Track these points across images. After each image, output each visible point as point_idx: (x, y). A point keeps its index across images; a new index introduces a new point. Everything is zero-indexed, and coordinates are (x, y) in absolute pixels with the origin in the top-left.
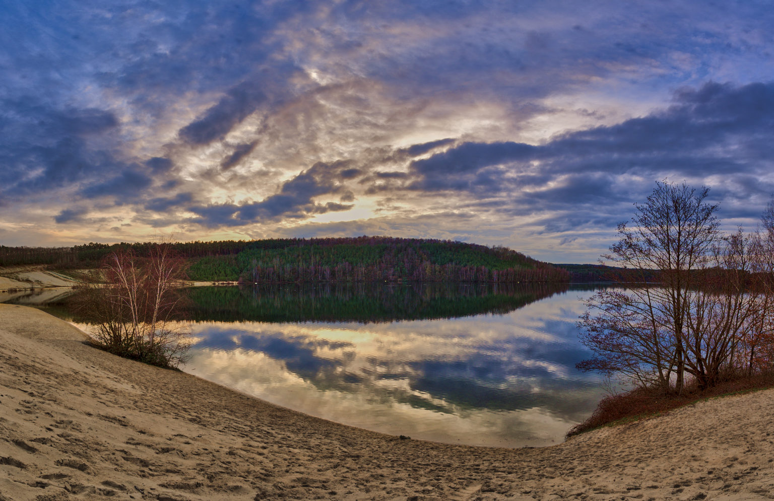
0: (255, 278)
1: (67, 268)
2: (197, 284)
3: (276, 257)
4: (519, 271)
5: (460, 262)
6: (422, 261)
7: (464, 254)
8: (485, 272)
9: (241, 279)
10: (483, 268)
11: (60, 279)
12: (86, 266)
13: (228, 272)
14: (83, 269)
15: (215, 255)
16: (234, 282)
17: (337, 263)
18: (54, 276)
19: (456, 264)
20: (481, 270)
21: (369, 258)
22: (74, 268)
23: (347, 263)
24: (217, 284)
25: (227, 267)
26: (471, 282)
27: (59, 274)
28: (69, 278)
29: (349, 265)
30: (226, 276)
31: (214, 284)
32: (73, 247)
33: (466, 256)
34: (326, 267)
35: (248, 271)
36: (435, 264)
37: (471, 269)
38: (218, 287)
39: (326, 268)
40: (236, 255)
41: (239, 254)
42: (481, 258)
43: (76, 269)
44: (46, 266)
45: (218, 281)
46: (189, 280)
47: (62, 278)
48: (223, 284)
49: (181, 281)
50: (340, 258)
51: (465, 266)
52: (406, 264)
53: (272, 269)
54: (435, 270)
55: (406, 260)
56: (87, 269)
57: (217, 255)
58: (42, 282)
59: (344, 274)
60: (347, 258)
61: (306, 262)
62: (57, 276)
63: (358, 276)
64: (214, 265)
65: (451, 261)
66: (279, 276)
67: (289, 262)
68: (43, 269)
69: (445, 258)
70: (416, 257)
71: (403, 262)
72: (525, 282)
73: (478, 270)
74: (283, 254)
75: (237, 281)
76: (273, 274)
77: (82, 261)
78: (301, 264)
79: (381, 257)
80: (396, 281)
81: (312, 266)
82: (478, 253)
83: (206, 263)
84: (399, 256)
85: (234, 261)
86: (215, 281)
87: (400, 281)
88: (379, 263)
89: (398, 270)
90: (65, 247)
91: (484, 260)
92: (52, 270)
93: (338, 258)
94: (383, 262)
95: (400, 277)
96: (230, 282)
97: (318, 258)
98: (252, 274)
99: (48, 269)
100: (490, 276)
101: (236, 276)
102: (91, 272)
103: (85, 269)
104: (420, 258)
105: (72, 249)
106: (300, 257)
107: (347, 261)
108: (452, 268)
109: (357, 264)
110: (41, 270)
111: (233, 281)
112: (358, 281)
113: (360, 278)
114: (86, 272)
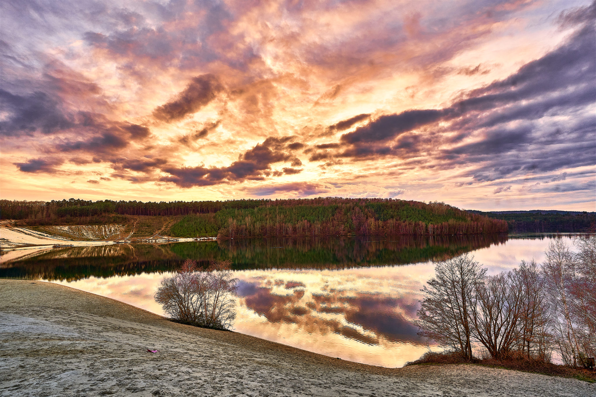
0: (231, 234)
1: (42, 225)
2: (182, 240)
3: (247, 216)
4: (453, 224)
5: (400, 218)
6: (367, 218)
7: (403, 211)
8: (422, 226)
9: (219, 235)
10: (420, 222)
11: (34, 236)
12: (66, 222)
13: (208, 229)
14: (62, 225)
15: (196, 213)
16: (214, 238)
17: (298, 221)
18: (26, 234)
19: (397, 220)
20: (419, 225)
21: (324, 217)
22: (51, 224)
23: (306, 221)
24: (199, 239)
25: (207, 225)
26: (411, 235)
27: (31, 231)
28: (46, 235)
29: (307, 223)
30: (206, 232)
31: (196, 240)
32: (50, 201)
33: (405, 212)
34: (289, 224)
35: (225, 228)
36: (378, 220)
37: (410, 224)
38: (199, 242)
39: (290, 226)
40: (214, 214)
41: (217, 213)
42: (419, 214)
43: (54, 225)
44: (13, 221)
45: (200, 237)
46: (173, 237)
47: (37, 235)
48: (205, 239)
49: (166, 237)
50: (300, 217)
51: (404, 222)
52: (354, 221)
53: (245, 226)
54: (379, 226)
55: (354, 218)
56: (67, 225)
57: (198, 214)
58: (10, 241)
59: (303, 229)
60: (306, 217)
61: (272, 220)
62: (30, 233)
63: (315, 232)
64: (196, 222)
65: (392, 217)
66: (250, 232)
67: (258, 220)
68: (9, 225)
69: (387, 215)
70: (363, 215)
71: (352, 219)
72: (460, 234)
73: (416, 225)
74: (253, 213)
75: (216, 236)
76: (246, 230)
77: (61, 217)
78: (268, 222)
79: (333, 215)
80: (346, 235)
81: (277, 224)
82: (416, 209)
83: (188, 221)
84: (349, 214)
85: (213, 219)
86: (197, 237)
87: (349, 235)
88: (332, 220)
89: (347, 226)
90: (39, 201)
91: (422, 216)
92: (22, 226)
93: (298, 216)
94: (335, 220)
95: (349, 232)
96: (210, 238)
97: (282, 216)
98: (228, 231)
99: (16, 225)
100: (427, 230)
101: (215, 233)
102: (72, 229)
103: (65, 225)
104: (366, 216)
105: (48, 203)
106: (267, 216)
107: (306, 219)
108: (393, 223)
109: (314, 222)
110: (6, 226)
111: (212, 237)
112: (315, 236)
113: (316, 233)
114: (66, 228)
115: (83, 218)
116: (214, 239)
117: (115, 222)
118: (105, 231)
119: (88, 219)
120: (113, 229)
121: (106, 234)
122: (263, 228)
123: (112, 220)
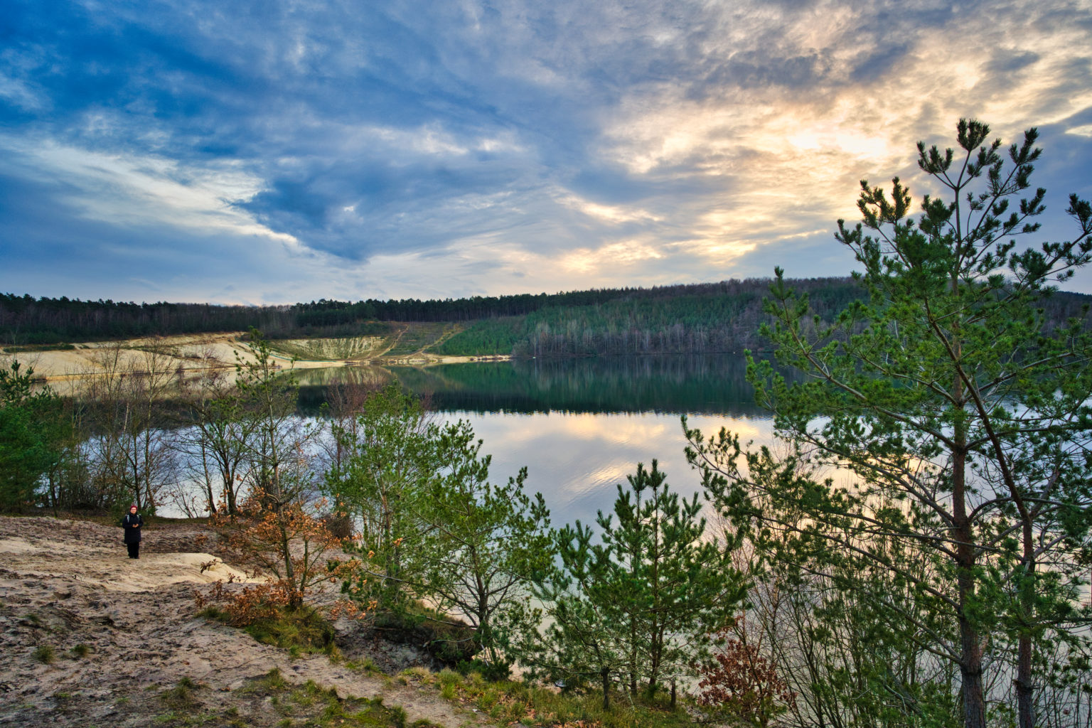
0: (537, 350)
9: (514, 352)
12: (306, 334)
14: (300, 339)
21: (719, 317)
22: (285, 338)
23: (680, 325)
24: (476, 359)
28: (271, 352)
29: (680, 329)
30: (497, 348)
31: (472, 360)
32: (295, 305)
39: (647, 334)
44: (240, 334)
48: (487, 359)
56: (306, 339)
63: (694, 346)
77: (301, 327)
78: (611, 328)
79: (738, 314)
81: (626, 331)
90: (283, 305)
93: (670, 317)
98: (531, 345)
99: (241, 339)
102: (311, 345)
103: (303, 339)
105: (293, 307)
110: (231, 341)
112: (695, 353)
114: (304, 343)
115: (329, 328)
116: (505, 358)
117: (370, 333)
118: (354, 347)
119: (335, 328)
120: (365, 344)
121: (353, 351)
122: (597, 338)
123: (367, 330)
